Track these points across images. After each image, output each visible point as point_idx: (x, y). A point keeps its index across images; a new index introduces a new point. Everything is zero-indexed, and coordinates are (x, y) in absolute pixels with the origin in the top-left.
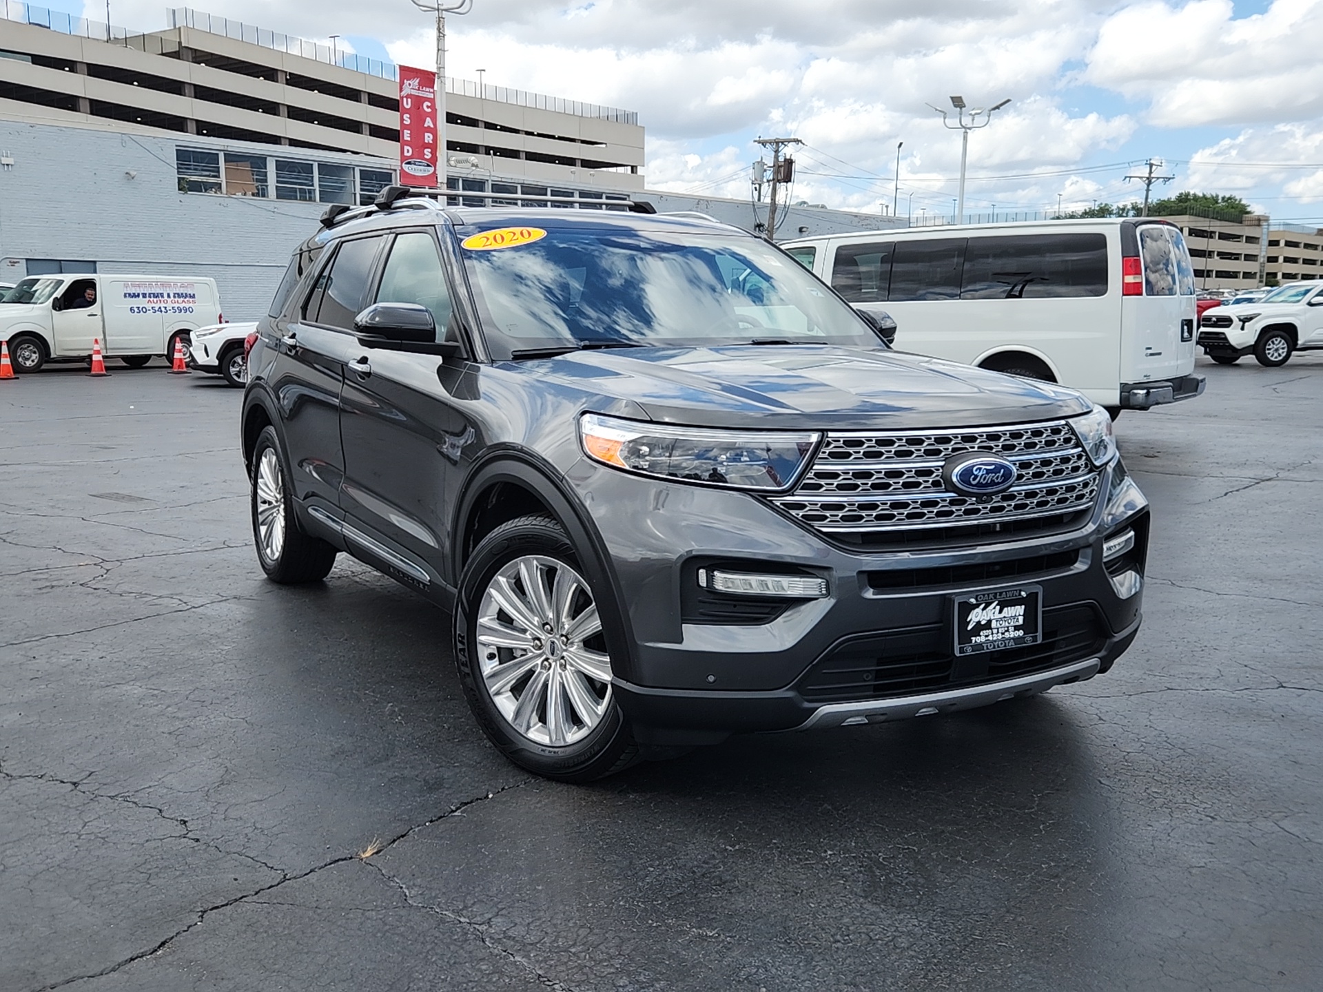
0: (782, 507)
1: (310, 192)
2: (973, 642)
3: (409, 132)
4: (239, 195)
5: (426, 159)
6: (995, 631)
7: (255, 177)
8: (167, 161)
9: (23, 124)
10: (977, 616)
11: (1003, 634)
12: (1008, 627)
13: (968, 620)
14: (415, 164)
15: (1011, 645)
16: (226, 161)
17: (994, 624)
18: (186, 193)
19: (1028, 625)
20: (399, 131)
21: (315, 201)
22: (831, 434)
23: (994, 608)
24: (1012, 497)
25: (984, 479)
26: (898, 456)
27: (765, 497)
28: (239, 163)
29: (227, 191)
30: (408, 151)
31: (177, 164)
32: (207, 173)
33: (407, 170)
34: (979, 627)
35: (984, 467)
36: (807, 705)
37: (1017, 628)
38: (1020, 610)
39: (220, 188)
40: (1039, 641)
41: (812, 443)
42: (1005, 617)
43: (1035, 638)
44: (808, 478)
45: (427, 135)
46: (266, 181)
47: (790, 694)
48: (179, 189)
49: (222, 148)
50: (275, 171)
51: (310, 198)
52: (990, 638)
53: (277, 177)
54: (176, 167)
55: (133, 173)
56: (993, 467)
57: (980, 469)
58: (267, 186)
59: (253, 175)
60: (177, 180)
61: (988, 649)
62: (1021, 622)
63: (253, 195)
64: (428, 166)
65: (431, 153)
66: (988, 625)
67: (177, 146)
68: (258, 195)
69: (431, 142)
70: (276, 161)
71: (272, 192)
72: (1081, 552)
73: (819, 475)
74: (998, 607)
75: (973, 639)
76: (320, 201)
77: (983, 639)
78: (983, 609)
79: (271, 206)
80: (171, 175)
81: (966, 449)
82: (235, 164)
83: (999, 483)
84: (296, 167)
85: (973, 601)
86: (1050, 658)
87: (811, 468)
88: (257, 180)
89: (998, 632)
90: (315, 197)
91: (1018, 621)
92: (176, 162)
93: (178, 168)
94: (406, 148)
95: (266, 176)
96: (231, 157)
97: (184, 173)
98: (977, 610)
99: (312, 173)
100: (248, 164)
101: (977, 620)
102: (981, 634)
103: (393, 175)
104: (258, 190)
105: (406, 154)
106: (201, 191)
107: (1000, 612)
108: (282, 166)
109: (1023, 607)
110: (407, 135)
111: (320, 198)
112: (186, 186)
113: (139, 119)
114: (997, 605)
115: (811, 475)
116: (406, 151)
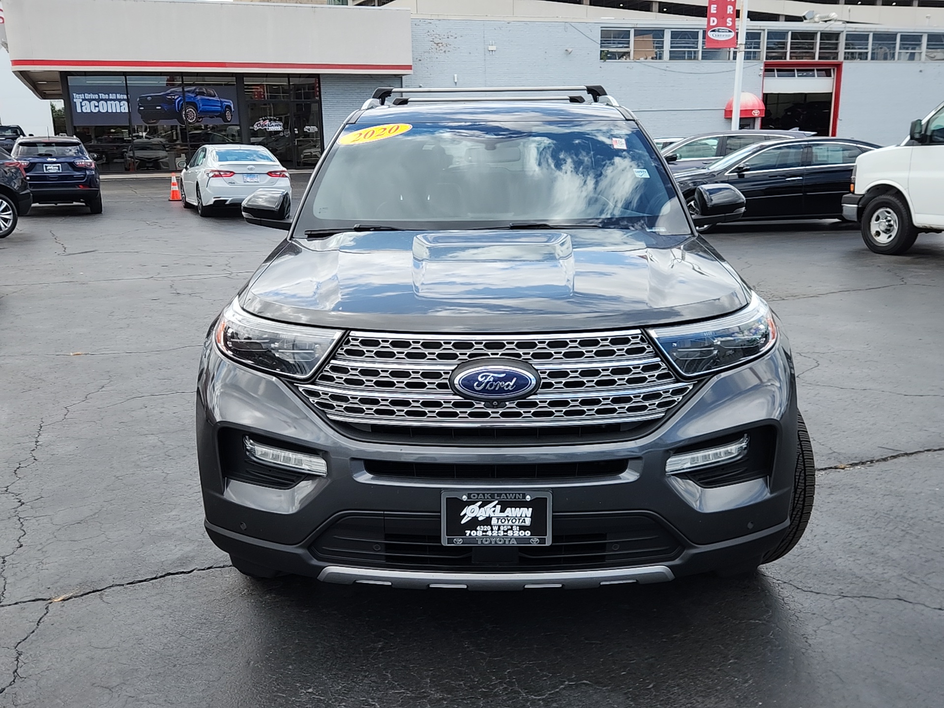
0: (303, 393)
1: (695, 52)
2: (468, 535)
3: (715, 6)
4: (642, 59)
5: (728, 27)
6: (496, 528)
7: (655, 45)
8: (594, 39)
9: (503, 22)
10: (470, 512)
11: (504, 532)
12: (512, 526)
13: (462, 514)
14: (719, 31)
15: (514, 543)
16: (635, 35)
17: (494, 521)
18: (605, 61)
19: (537, 526)
20: (707, 7)
21: (698, 59)
22: (353, 333)
23: (495, 506)
24: (534, 404)
25: (491, 387)
26: (409, 358)
27: (292, 383)
28: (645, 36)
29: (634, 57)
30: (714, 21)
31: (601, 41)
32: (621, 45)
33: (711, 37)
34: (474, 523)
35: (492, 374)
36: (315, 562)
37: (522, 528)
38: (528, 512)
39: (629, 55)
40: (549, 542)
41: (334, 340)
42: (507, 516)
43: (543, 541)
44: (325, 371)
45: (729, 7)
46: (662, 47)
47: (300, 551)
48: (601, 59)
49: (633, 26)
50: (670, 39)
51: (695, 57)
52: (489, 533)
53: (671, 44)
54: (600, 42)
55: (570, 50)
56: (504, 375)
57: (487, 376)
58: (663, 51)
59: (654, 43)
60: (599, 53)
61: (482, 543)
62: (528, 522)
63: (652, 58)
64: (730, 31)
65: (732, 21)
66: (488, 521)
67: (602, 27)
68: (656, 58)
69: (732, 13)
70: (672, 32)
71: (666, 55)
72: (630, 462)
73: (335, 369)
74: (499, 507)
75: (468, 532)
76: (702, 59)
77: (480, 533)
78: (480, 507)
79: (665, 65)
80: (597, 49)
81: (487, 355)
82: (642, 36)
83: (509, 391)
84: (686, 34)
85: (465, 498)
86: (603, 558)
87: (329, 363)
88: (657, 47)
89: (499, 529)
90: (698, 56)
91: (524, 521)
92: (600, 39)
93: (601, 43)
94: (712, 19)
95: (663, 44)
96: (640, 32)
97: (605, 47)
98: (472, 507)
99: (698, 38)
100: (651, 35)
101: (473, 515)
102: (478, 528)
103: (762, 34)
104: (657, 55)
105: (712, 24)
106: (616, 59)
107: (502, 511)
108: (675, 35)
109: (530, 509)
110: (713, 9)
111: (702, 56)
112: (605, 56)
113: (621, 5)
114: (497, 504)
115: (327, 368)
116: (711, 21)
